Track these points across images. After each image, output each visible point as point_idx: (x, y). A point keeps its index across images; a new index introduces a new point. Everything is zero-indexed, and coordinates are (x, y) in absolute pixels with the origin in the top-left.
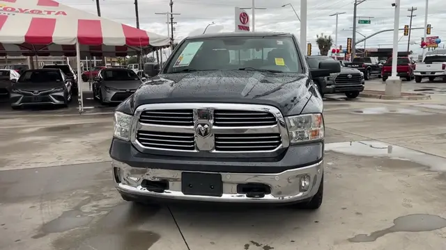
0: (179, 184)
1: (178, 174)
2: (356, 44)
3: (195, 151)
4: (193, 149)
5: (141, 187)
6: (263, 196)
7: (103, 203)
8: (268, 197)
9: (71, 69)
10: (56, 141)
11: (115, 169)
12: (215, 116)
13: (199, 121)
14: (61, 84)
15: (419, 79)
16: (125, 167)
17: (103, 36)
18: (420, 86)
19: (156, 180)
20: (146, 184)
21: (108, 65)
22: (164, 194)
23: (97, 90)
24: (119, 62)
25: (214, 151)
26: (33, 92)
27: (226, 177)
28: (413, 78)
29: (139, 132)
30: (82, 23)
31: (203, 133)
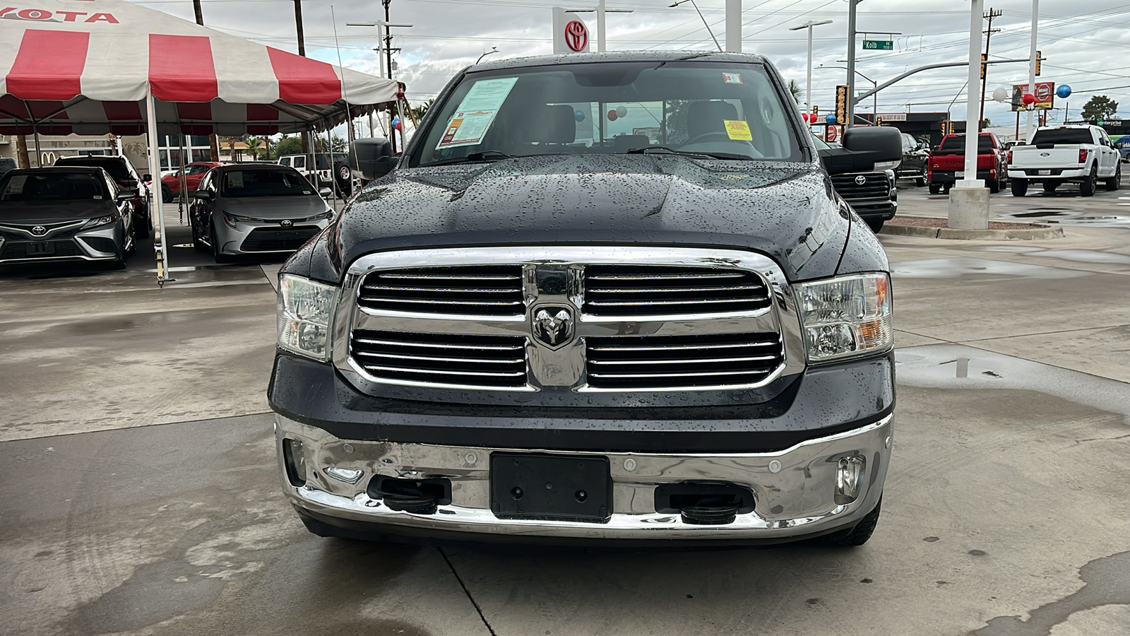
0: (480, 488)
1: (479, 459)
2: (857, 101)
3: (528, 388)
4: (520, 381)
5: (366, 497)
6: (732, 520)
7: (248, 536)
8: (746, 522)
9: (130, 168)
10: (99, 360)
11: (286, 443)
12: (589, 284)
13: (542, 298)
14: (105, 208)
15: (1020, 188)
16: (315, 440)
17: (219, 78)
18: (1025, 204)
19: (414, 475)
20: (383, 487)
21: (224, 160)
22: (438, 516)
23: (204, 222)
24: (252, 151)
25: (585, 389)
26: (30, 229)
27: (624, 464)
28: (1003, 186)
29: (359, 333)
30: (160, 44)
31: (552, 335)
